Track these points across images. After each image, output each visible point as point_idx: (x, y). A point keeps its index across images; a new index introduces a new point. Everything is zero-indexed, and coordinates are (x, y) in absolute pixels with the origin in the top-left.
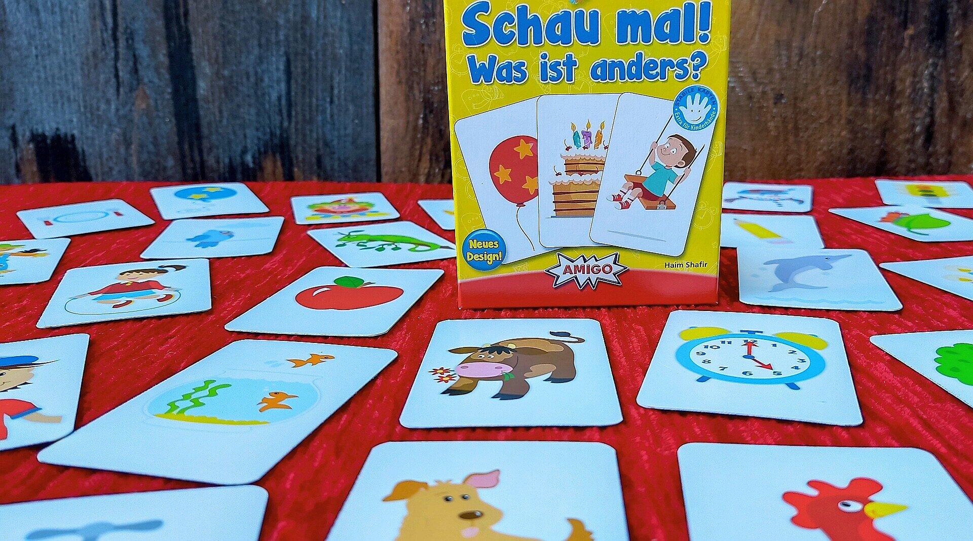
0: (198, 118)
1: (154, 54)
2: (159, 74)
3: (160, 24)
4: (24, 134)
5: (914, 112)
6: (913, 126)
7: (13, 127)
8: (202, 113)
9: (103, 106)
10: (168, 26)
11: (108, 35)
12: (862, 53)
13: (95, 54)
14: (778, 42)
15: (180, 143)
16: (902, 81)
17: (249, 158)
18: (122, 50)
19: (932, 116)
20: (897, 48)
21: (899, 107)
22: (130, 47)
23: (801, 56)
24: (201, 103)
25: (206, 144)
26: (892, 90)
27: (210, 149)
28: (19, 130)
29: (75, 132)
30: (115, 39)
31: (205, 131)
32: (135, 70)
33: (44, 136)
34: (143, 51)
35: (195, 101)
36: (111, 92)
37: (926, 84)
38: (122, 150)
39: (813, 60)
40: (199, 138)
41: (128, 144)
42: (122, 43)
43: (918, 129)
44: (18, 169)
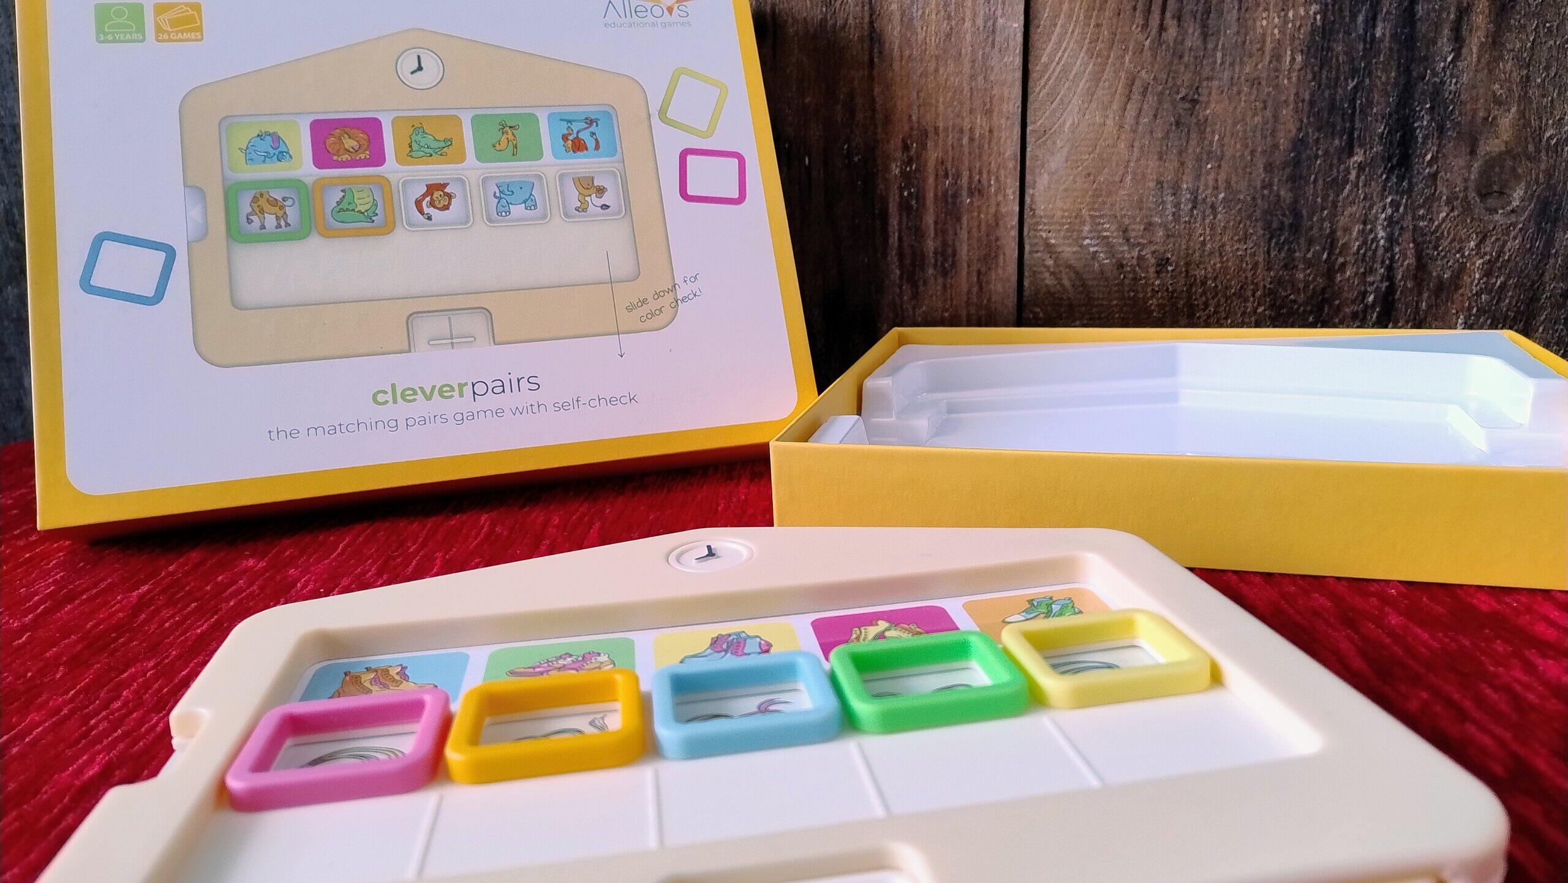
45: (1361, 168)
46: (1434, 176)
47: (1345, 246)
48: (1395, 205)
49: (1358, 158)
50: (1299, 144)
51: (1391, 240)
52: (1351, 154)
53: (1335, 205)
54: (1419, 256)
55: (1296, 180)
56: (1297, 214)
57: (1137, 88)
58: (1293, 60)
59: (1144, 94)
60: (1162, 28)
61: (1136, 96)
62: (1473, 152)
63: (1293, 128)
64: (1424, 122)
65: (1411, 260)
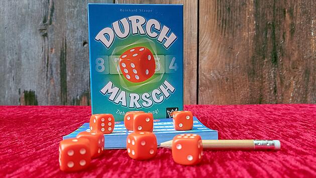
0: (66, 86)
1: (57, 70)
2: (58, 75)
3: (59, 62)
4: (22, 91)
5: (270, 83)
6: (270, 88)
7: (20, 89)
8: (67, 85)
9: (43, 84)
10: (61, 63)
11: (45, 65)
12: (251, 67)
13: (42, 70)
14: (226, 63)
15: (61, 93)
16: (265, 74)
17: (78, 97)
18: (49, 69)
19: (275, 85)
20: (262, 65)
21: (265, 82)
22: (51, 68)
23: (233, 68)
24: (68, 83)
25: (68, 93)
26: (262, 77)
27: (69, 95)
28: (21, 90)
29: (35, 90)
30: (48, 67)
31: (68, 90)
32: (52, 74)
33: (27, 91)
34: (54, 69)
35: (66, 82)
36: (45, 80)
37: (272, 75)
38: (47, 95)
39: (237, 68)
40: (66, 92)
41: (48, 94)
42: (49, 67)
43: (271, 88)
44: (20, 100)
45: (267, 62)
46: (282, 64)
47: (265, 78)
48: (275, 70)
49: (266, 60)
50: (253, 57)
51: (275, 76)
52: (264, 59)
53: (262, 69)
54: (281, 80)
55: (253, 64)
56: (254, 71)
57: (220, 46)
58: (251, 41)
59: (222, 47)
60: (225, 35)
61: (220, 47)
62: (290, 60)
63: (252, 54)
64: (279, 54)
65: (279, 81)
